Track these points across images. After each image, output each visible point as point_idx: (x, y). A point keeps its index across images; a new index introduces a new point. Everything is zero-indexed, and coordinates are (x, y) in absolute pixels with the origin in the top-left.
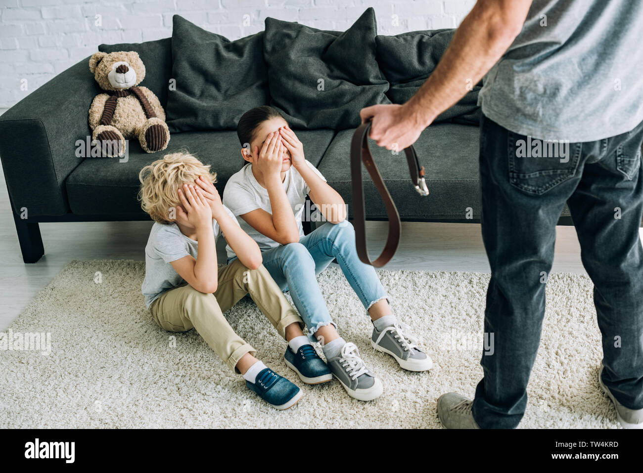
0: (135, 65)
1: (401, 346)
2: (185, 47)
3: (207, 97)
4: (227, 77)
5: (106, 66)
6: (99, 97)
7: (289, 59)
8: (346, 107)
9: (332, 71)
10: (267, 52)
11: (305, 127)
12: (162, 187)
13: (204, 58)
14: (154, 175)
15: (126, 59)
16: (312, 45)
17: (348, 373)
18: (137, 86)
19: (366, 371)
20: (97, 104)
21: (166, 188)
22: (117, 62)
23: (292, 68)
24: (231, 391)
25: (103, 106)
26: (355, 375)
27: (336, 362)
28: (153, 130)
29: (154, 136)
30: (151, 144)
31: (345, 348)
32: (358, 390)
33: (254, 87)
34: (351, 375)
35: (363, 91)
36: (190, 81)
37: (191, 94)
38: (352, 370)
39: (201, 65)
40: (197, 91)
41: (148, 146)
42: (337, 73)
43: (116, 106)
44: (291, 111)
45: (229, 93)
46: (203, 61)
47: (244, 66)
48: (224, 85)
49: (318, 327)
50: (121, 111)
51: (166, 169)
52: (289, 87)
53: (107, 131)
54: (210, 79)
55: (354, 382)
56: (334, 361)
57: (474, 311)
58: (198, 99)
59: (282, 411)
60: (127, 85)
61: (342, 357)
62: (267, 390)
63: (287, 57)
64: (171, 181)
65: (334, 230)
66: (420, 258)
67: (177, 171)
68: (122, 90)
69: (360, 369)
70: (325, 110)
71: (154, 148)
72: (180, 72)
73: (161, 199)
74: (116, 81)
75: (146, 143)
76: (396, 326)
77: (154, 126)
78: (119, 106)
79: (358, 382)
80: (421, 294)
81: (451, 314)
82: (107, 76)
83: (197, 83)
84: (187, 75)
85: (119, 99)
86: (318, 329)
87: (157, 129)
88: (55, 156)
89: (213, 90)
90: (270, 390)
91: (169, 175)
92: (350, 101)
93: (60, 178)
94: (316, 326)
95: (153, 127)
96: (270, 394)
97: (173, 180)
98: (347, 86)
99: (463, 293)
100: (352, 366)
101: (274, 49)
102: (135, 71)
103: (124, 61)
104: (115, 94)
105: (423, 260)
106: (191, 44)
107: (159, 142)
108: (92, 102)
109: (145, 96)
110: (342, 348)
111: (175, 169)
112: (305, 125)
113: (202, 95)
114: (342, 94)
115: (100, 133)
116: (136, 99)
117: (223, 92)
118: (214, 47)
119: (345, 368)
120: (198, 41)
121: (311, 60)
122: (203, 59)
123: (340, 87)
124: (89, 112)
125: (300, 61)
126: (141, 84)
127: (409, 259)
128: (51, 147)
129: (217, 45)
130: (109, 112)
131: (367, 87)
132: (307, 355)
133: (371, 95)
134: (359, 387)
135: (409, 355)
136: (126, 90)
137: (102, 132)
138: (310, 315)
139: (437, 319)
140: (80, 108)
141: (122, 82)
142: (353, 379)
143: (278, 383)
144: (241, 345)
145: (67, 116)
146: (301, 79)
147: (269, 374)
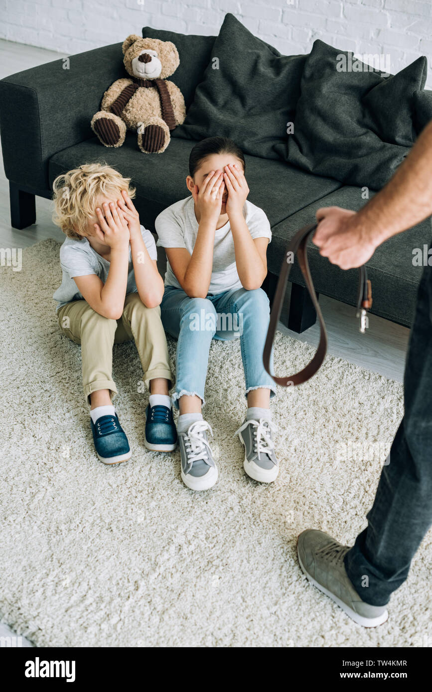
0: (163, 57)
1: (254, 446)
2: (224, 51)
3: (228, 109)
4: (256, 95)
5: (134, 51)
6: (120, 81)
7: (320, 91)
8: (357, 161)
9: (364, 116)
10: (304, 77)
11: (310, 171)
12: (80, 197)
13: (238, 67)
14: (71, 184)
15: (157, 49)
16: (352, 82)
17: (188, 454)
18: (164, 79)
19: (205, 458)
20: (114, 88)
21: (84, 199)
22: (147, 49)
23: (319, 103)
24: (75, 423)
25: (121, 91)
26: (193, 458)
27: (182, 437)
28: (150, 130)
29: (150, 136)
30: (146, 144)
31: (194, 427)
32: (188, 475)
33: (279, 112)
34: (189, 457)
35: (382, 148)
36: (216, 87)
37: (214, 101)
38: (192, 451)
39: (232, 73)
40: (221, 100)
41: (143, 145)
42: (368, 120)
43: (133, 95)
44: (305, 149)
45: (252, 111)
46: (236, 71)
47: (278, 87)
48: (250, 102)
49: (181, 394)
50: (135, 101)
51: (85, 178)
52: (310, 123)
53: (105, 119)
54: (238, 92)
55: (188, 465)
56: (180, 436)
57: (375, 433)
58: (219, 109)
59: (101, 464)
60: (146, 76)
61: (187, 435)
62: (101, 436)
63: (319, 88)
64: (91, 191)
65: (245, 297)
66: (375, 351)
67: (97, 182)
68: (145, 79)
69: (199, 453)
70: (337, 158)
71: (148, 148)
72: (209, 76)
73: (77, 210)
74: (137, 69)
75: (142, 141)
76: (262, 423)
77: (153, 126)
78: (135, 95)
79: (193, 467)
80: (337, 393)
81: (349, 427)
82: (132, 61)
83: (223, 93)
84: (215, 81)
85: (140, 88)
86: (181, 397)
87: (154, 130)
88: (44, 130)
89: (237, 104)
90: (101, 438)
91: (90, 185)
92: (365, 155)
93: (45, 154)
94: (179, 392)
95: (151, 127)
96: (100, 442)
97: (94, 190)
98: (371, 139)
99: (382, 408)
100: (193, 448)
101: (312, 75)
102: (162, 62)
103: (154, 50)
104: (138, 82)
105: (376, 354)
106: (230, 49)
107: (154, 144)
108: (111, 85)
109: (168, 93)
110: (192, 424)
111: (95, 179)
112: (311, 169)
113: (225, 107)
114: (359, 146)
115: (97, 119)
116: (156, 93)
117: (247, 109)
118: (254, 58)
119: (186, 447)
120: (240, 47)
121: (344, 98)
122: (236, 68)
123: (362, 137)
124: (105, 94)
125: (331, 96)
126: (169, 79)
127: (362, 348)
128: (41, 120)
129: (258, 57)
130: (123, 99)
131: (389, 145)
132: (156, 417)
133: (388, 155)
134: (191, 473)
135: (254, 458)
136: (149, 80)
137: (100, 118)
138: (180, 379)
139: (331, 426)
140: (93, 88)
141: (141, 71)
142: (189, 462)
143: (113, 435)
144: (106, 379)
145: (71, 93)
146: (324, 117)
147: (110, 422)
